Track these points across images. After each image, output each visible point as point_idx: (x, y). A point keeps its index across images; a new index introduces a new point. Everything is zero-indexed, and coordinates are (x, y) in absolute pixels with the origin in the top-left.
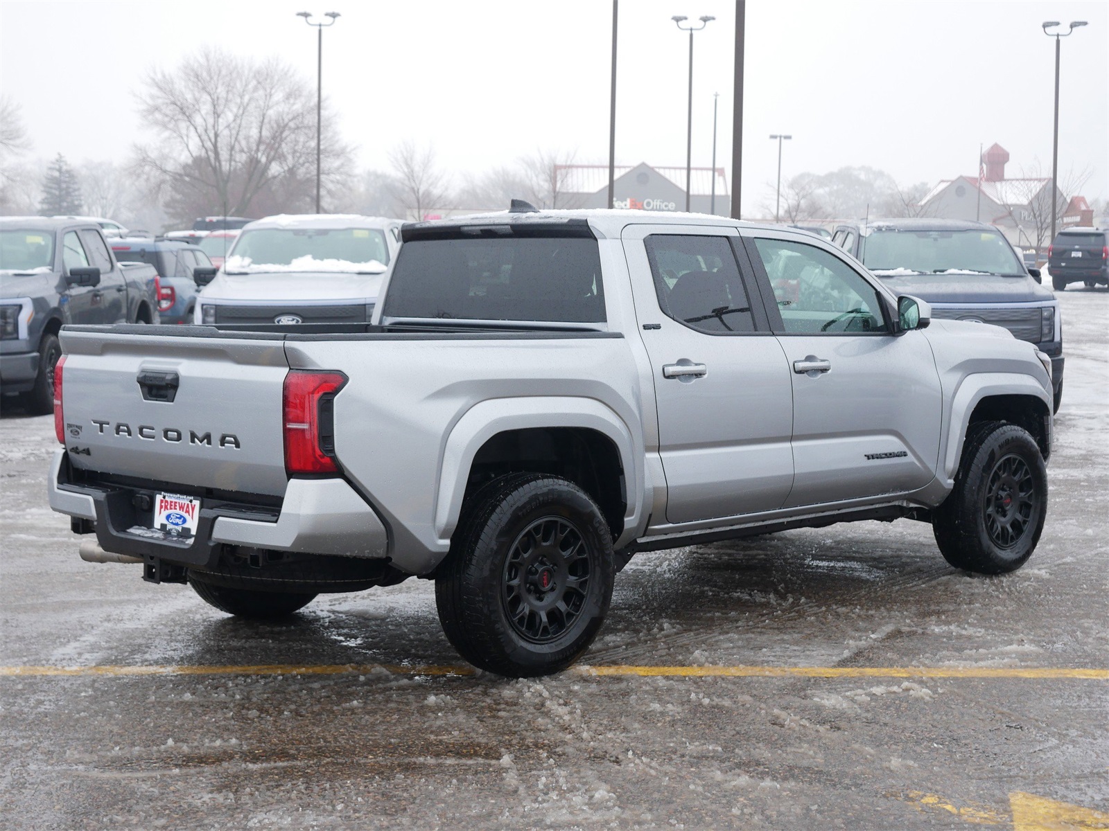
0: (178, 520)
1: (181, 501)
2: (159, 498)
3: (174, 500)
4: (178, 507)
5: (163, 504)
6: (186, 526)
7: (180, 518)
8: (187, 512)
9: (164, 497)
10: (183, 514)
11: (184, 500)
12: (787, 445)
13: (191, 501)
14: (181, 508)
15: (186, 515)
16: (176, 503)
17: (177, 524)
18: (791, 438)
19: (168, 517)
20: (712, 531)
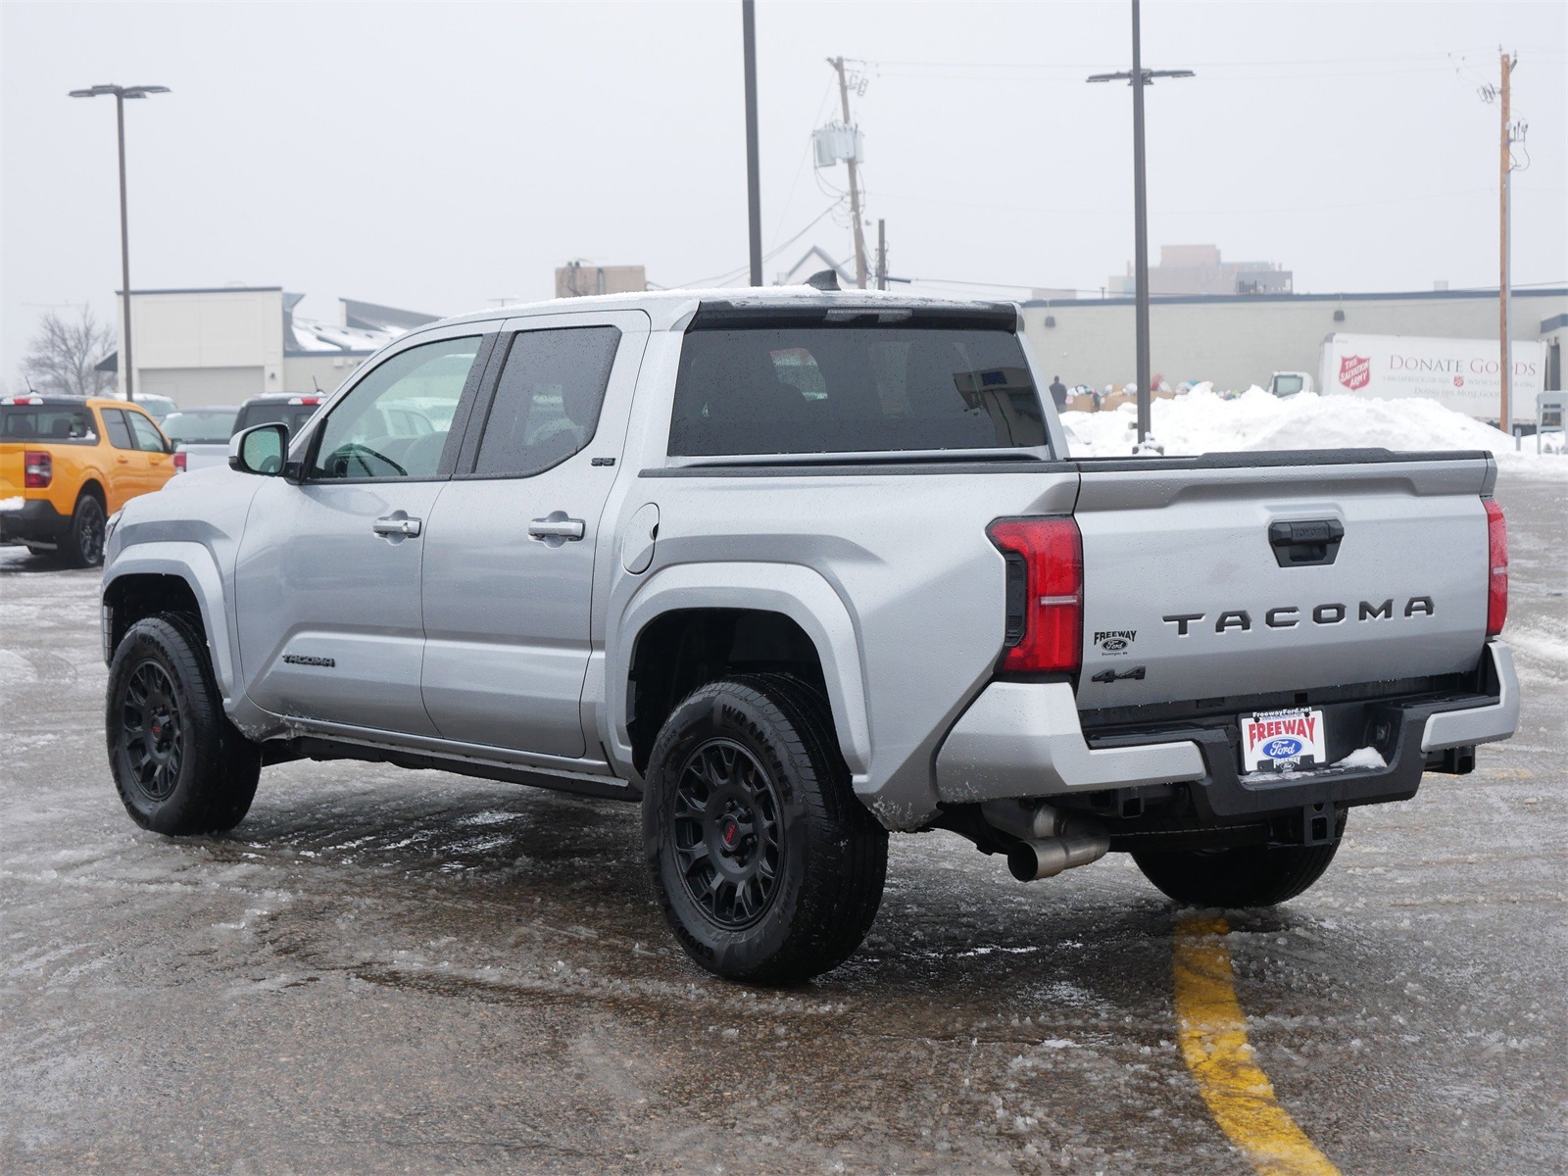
0: (1285, 749)
1: (1287, 719)
2: (1246, 723)
3: (1274, 720)
4: (1283, 730)
5: (1255, 731)
6: (1304, 752)
7: (1289, 745)
8: (1302, 732)
9: (1257, 720)
10: (1295, 737)
11: (1296, 716)
13: (1307, 714)
14: (1290, 728)
15: (1300, 738)
16: (1278, 723)
17: (1286, 755)
19: (1267, 749)
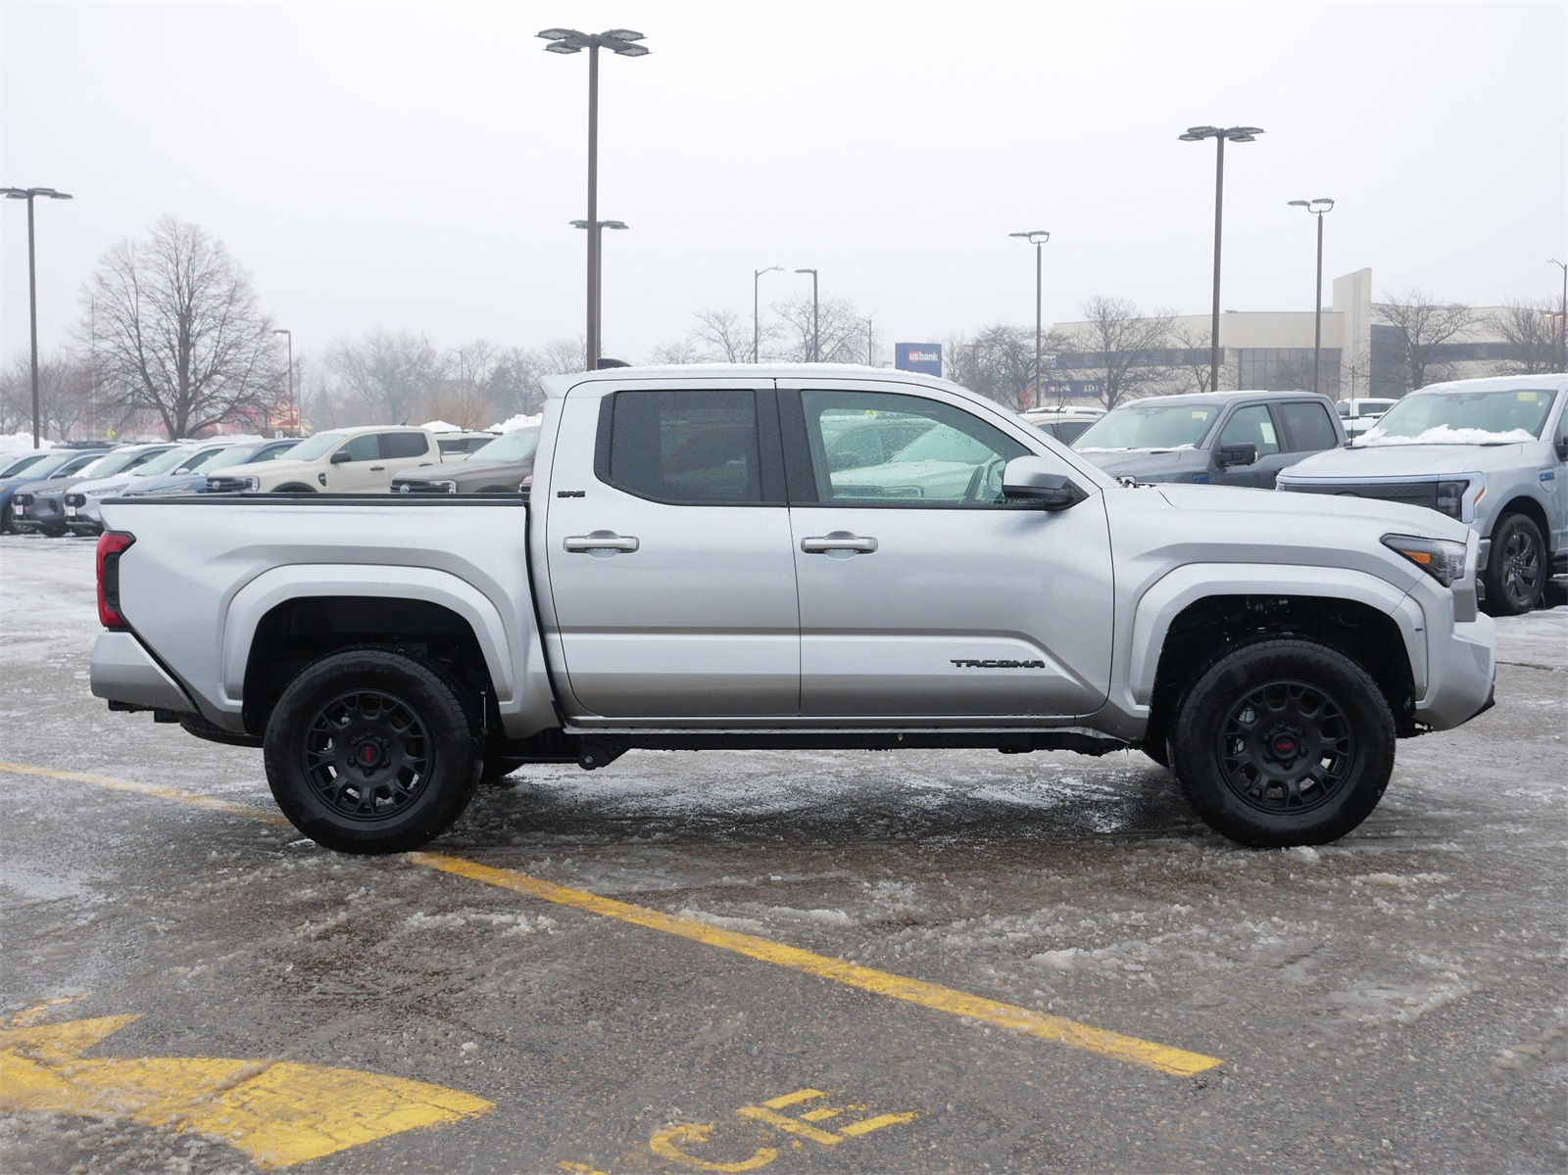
12: (795, 639)
18: (800, 631)
20: (684, 732)
